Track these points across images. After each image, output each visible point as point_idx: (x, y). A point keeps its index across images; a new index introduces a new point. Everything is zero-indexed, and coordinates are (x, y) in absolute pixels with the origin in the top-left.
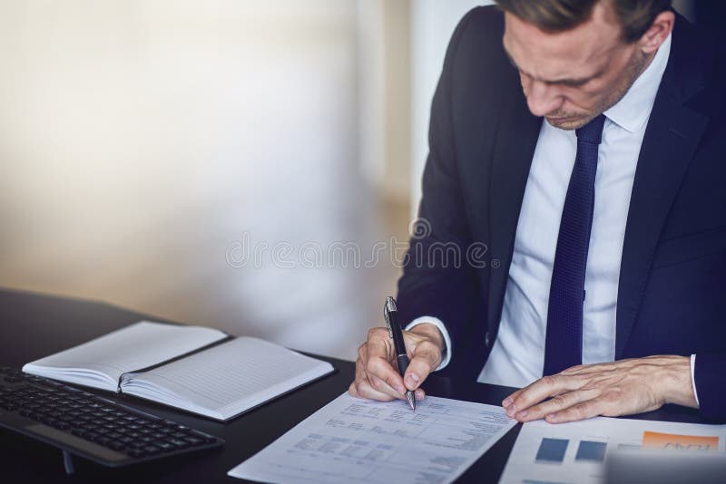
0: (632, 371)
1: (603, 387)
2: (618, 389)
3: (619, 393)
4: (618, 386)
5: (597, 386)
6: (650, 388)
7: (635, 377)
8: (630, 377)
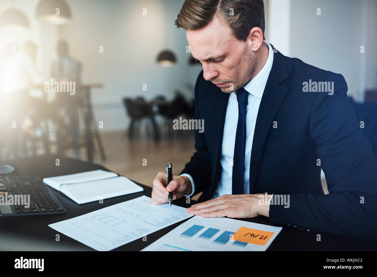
0: (244, 199)
1: (229, 204)
2: (235, 206)
3: (235, 208)
4: (235, 205)
5: (227, 203)
6: (251, 207)
7: (245, 201)
8: (243, 201)
